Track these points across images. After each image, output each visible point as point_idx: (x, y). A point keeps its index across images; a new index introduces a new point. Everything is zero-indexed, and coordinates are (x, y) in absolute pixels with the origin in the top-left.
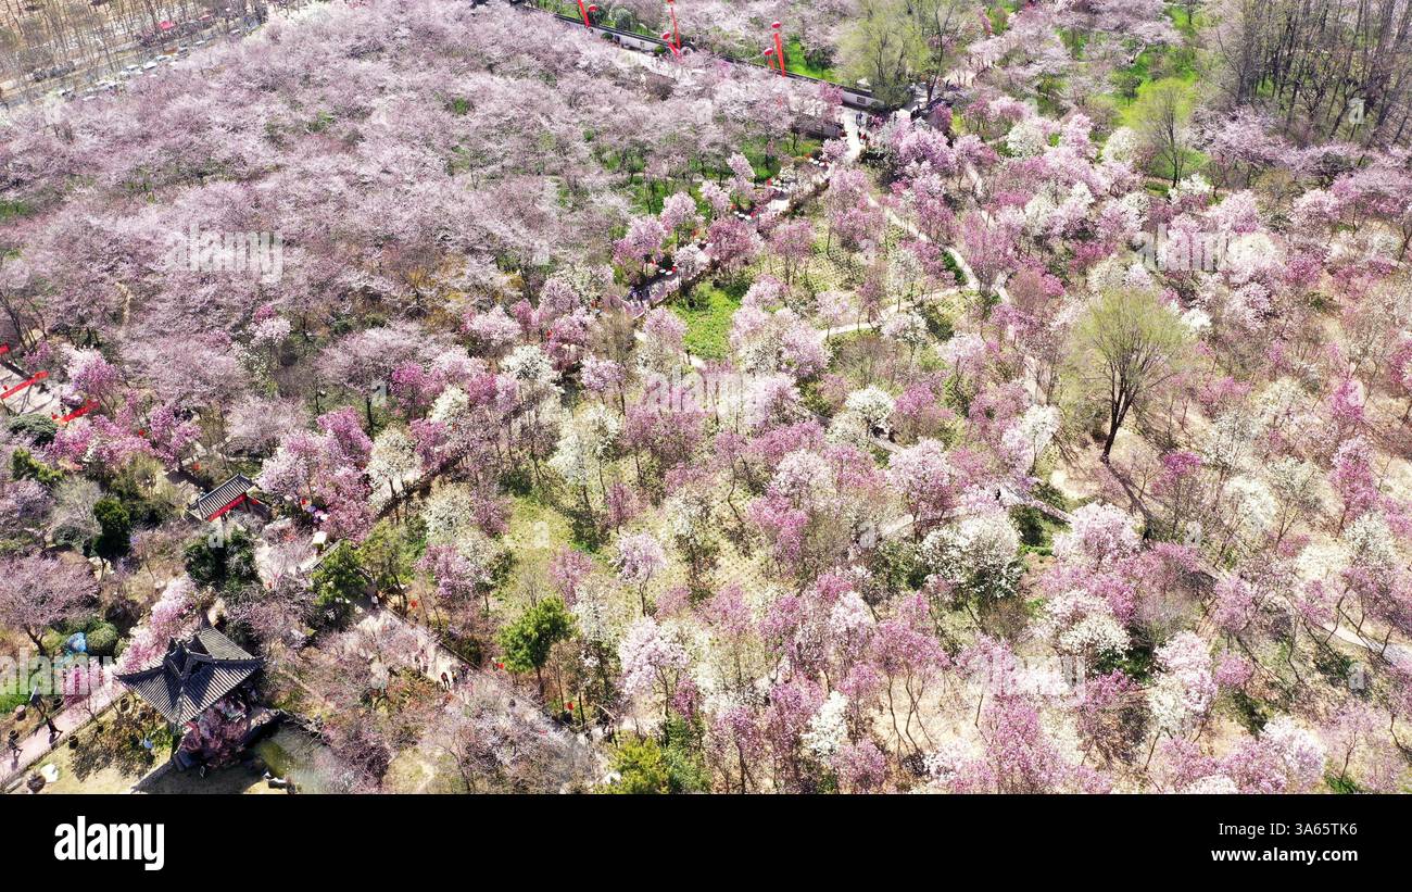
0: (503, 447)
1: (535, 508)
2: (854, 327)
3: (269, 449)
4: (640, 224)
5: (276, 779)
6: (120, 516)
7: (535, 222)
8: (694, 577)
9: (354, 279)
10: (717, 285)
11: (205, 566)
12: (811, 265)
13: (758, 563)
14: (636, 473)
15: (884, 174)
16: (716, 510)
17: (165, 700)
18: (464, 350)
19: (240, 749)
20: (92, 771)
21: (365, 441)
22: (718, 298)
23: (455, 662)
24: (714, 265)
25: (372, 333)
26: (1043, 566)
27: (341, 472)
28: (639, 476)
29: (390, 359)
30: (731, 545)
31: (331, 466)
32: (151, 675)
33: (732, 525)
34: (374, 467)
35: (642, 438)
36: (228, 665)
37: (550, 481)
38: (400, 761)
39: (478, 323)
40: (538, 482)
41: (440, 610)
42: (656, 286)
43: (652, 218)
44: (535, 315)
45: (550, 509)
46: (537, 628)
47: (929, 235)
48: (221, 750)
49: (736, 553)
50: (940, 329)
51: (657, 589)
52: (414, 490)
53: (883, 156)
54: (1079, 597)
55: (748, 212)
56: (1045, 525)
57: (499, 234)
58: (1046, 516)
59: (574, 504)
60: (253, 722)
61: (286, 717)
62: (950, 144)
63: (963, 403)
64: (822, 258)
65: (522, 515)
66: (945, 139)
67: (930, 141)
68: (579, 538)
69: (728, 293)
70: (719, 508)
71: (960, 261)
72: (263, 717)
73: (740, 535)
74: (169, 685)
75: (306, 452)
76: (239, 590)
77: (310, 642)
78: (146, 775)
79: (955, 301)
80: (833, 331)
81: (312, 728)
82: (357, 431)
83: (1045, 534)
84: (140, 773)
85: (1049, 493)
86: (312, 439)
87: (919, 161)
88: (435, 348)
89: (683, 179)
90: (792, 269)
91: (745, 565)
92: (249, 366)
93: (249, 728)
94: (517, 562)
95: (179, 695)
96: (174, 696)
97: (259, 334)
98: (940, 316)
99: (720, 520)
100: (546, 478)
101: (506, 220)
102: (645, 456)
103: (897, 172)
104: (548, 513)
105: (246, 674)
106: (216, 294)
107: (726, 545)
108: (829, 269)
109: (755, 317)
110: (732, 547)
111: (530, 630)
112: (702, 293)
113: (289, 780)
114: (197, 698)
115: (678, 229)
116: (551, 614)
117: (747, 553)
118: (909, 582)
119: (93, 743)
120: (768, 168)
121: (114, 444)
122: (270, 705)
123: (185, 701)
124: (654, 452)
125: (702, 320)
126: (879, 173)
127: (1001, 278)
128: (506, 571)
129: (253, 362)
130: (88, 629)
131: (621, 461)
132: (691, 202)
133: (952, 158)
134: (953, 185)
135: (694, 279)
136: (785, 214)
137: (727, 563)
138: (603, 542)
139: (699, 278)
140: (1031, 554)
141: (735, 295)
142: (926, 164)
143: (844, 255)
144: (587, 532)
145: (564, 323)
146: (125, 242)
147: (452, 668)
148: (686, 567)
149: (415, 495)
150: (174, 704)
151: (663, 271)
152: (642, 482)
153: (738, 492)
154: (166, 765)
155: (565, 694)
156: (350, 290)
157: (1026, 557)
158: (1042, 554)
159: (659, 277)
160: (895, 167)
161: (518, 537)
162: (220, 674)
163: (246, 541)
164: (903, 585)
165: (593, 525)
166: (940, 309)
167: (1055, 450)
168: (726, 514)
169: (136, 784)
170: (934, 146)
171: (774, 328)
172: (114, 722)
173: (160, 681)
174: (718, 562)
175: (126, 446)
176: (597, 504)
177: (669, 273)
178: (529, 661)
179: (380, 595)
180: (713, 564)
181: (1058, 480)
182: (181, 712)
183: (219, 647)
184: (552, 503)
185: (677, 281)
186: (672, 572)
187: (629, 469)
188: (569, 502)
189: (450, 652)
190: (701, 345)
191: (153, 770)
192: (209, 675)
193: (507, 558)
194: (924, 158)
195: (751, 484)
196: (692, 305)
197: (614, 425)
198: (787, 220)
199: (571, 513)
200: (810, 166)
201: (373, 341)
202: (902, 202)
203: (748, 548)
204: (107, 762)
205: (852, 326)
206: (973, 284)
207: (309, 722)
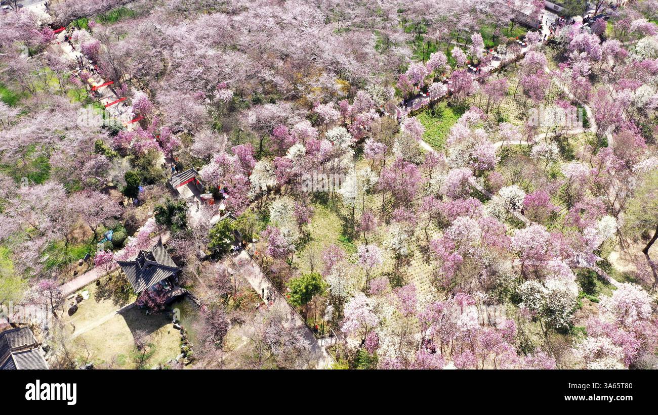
1: (327, 212)
2: (518, 143)
3: (207, 160)
4: (414, 67)
5: (177, 325)
6: (136, 180)
7: (361, 58)
8: (397, 268)
9: (267, 75)
10: (449, 105)
11: (163, 216)
12: (503, 102)
13: (432, 268)
14: (382, 203)
15: (559, 53)
16: (417, 233)
17: (134, 278)
18: (310, 123)
19: (163, 307)
20: (102, 299)
21: (253, 162)
22: (448, 113)
23: (270, 285)
24: (450, 93)
25: (268, 106)
26: (591, 308)
28: (383, 205)
29: (273, 122)
30: (420, 255)
31: (235, 173)
32: (130, 264)
33: (423, 243)
34: (253, 178)
35: (388, 186)
36: (164, 268)
37: (337, 198)
38: (233, 330)
39: (320, 109)
40: (332, 198)
42: (417, 100)
43: (421, 64)
44: (350, 108)
45: (335, 214)
47: (575, 95)
48: (154, 308)
49: (421, 260)
50: (567, 154)
51: (376, 271)
52: (272, 190)
53: (560, 43)
54: (606, 342)
55: (475, 66)
56: (598, 284)
57: (341, 62)
58: (600, 278)
59: (346, 214)
60: (173, 294)
62: (601, 44)
63: (569, 201)
64: (510, 99)
65: (320, 214)
66: (599, 41)
67: (590, 41)
68: (345, 233)
69: (454, 111)
70: (419, 232)
71: (589, 114)
72: (178, 292)
73: (427, 250)
74: (137, 272)
75: (223, 164)
76: (176, 232)
77: (206, 258)
78: (124, 307)
79: (580, 137)
80: (505, 143)
81: (197, 302)
82: (249, 157)
83: (597, 289)
84: (122, 305)
85: (605, 265)
86: (228, 157)
87: (581, 51)
88: (297, 119)
89: (445, 43)
90: (492, 102)
91: (425, 268)
92: (210, 112)
93: (171, 296)
94: (312, 239)
95: (140, 277)
96: (137, 278)
97: (218, 96)
98: (568, 145)
99: (418, 239)
100: (336, 196)
101: (347, 55)
102: (388, 195)
103: (566, 55)
104: (333, 216)
105: (172, 273)
106: (202, 73)
107: (418, 254)
108: (513, 106)
109: (463, 132)
110: (421, 256)
111: (303, 287)
112: (440, 108)
113: (182, 326)
114: (147, 281)
115: (436, 70)
116: (314, 282)
117: (427, 261)
118: (510, 299)
119: (106, 285)
120: (494, 41)
121: (142, 143)
122: (182, 286)
123: (142, 282)
124: (394, 194)
125: (436, 123)
126: (555, 52)
127: (612, 128)
128: (305, 243)
129: (212, 111)
130: (115, 230)
131: (376, 195)
132: (445, 57)
133: (600, 52)
134: (597, 66)
135: (438, 99)
136: (495, 70)
137: (416, 265)
138: (356, 238)
139: (440, 100)
140: (585, 299)
141: (458, 112)
142: (584, 54)
143: (523, 99)
144: (349, 230)
145: (363, 116)
146: (169, 40)
147: (268, 288)
148: (394, 262)
149: (272, 192)
150: (137, 281)
151: (421, 93)
152: (383, 209)
153: (432, 226)
154: (133, 304)
155: (317, 316)
156: (265, 80)
157: (582, 300)
158: (592, 301)
159: (419, 96)
160: (565, 50)
161: (315, 226)
162: (159, 271)
163: (183, 209)
164: (507, 300)
165: (353, 228)
166: (570, 141)
167: (616, 239)
168: (422, 237)
169: (119, 310)
170: (592, 45)
171: (471, 140)
172: (117, 277)
173: (134, 267)
174: (412, 263)
175: (148, 143)
176: (358, 216)
177: (425, 95)
178: (300, 302)
179: (244, 242)
180: (408, 263)
181: (613, 258)
182: (139, 286)
183: (162, 258)
184: (336, 211)
185: (428, 99)
186: (386, 262)
187: (378, 201)
188: (344, 212)
189: (269, 280)
190: (433, 138)
191: (127, 305)
192: (154, 271)
193: (308, 236)
194: (584, 50)
195: (439, 223)
196: (433, 114)
197: (374, 179)
198: (496, 74)
199: (344, 219)
200: (516, 43)
201: (268, 110)
202: (563, 75)
203: (429, 258)
204: (109, 296)
205: (517, 142)
206: (593, 129)
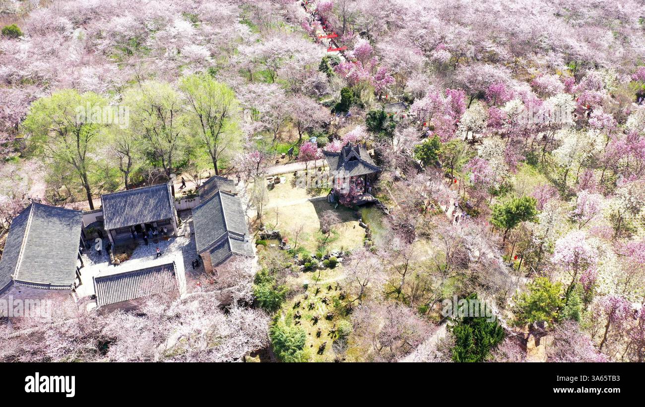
0: (530, 141)
1: (535, 172)
3: (420, 96)
5: (363, 223)
6: (350, 97)
11: (374, 122)
14: (600, 178)
18: (530, 88)
20: (297, 187)
27: (447, 117)
28: (602, 180)
32: (334, 154)
36: (366, 165)
37: (549, 164)
39: (543, 80)
40: (542, 162)
41: (466, 193)
44: (575, 86)
45: (543, 175)
46: (517, 208)
59: (557, 178)
60: (364, 198)
61: (379, 203)
65: (527, 172)
72: (369, 198)
74: (339, 161)
75: (435, 101)
76: (383, 137)
78: (315, 198)
81: (386, 212)
82: (462, 101)
84: (313, 196)
86: (441, 98)
92: (426, 65)
93: (362, 199)
95: (341, 166)
96: (339, 166)
97: (435, 55)
100: (547, 162)
101: (579, 41)
104: (541, 177)
105: (371, 172)
111: (513, 207)
113: (368, 226)
114: (348, 171)
119: (302, 177)
121: (360, 74)
123: (343, 170)
129: (428, 64)
154: (324, 197)
162: (361, 166)
169: (310, 199)
173: (337, 158)
176: (570, 183)
178: (504, 223)
183: (365, 158)
184: (545, 173)
187: (597, 175)
188: (554, 176)
191: (317, 197)
192: (356, 165)
193: (510, 186)
199: (554, 181)
204: (304, 186)
207: (387, 209)
